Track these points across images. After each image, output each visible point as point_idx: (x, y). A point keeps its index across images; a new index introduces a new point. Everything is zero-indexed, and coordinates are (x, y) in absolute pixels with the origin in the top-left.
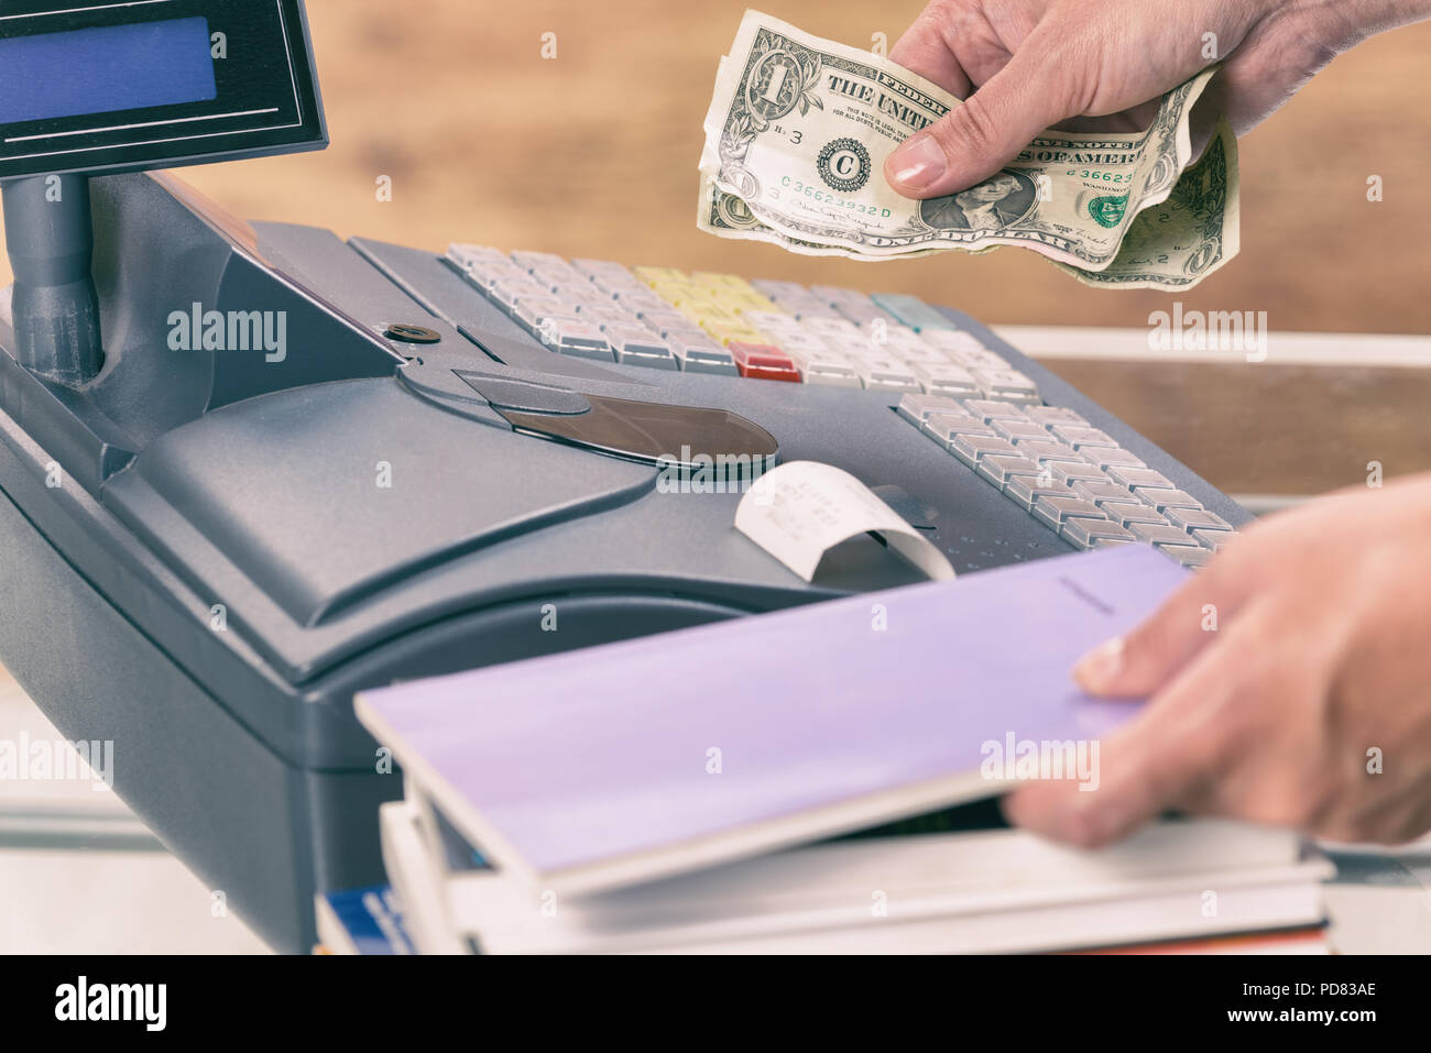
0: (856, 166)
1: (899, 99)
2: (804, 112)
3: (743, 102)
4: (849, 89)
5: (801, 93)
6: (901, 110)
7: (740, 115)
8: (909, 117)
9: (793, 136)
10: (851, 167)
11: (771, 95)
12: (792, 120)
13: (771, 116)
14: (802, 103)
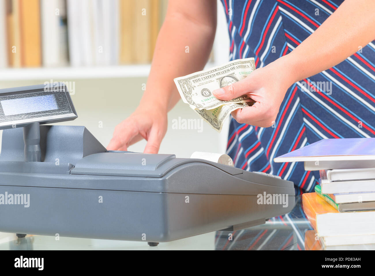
0: (208, 92)
1: (205, 76)
2: (194, 89)
3: (185, 95)
4: (196, 81)
5: (191, 87)
6: (206, 78)
7: (187, 97)
8: (208, 78)
9: (196, 94)
10: (207, 93)
11: (188, 91)
12: (194, 92)
13: (190, 94)
14: (192, 88)
